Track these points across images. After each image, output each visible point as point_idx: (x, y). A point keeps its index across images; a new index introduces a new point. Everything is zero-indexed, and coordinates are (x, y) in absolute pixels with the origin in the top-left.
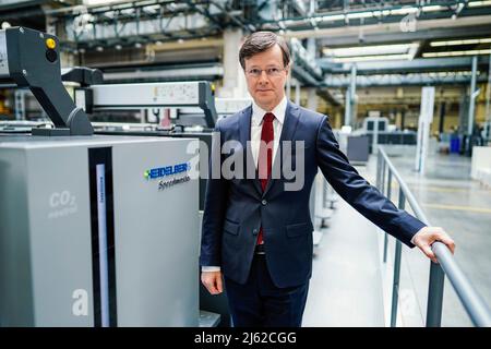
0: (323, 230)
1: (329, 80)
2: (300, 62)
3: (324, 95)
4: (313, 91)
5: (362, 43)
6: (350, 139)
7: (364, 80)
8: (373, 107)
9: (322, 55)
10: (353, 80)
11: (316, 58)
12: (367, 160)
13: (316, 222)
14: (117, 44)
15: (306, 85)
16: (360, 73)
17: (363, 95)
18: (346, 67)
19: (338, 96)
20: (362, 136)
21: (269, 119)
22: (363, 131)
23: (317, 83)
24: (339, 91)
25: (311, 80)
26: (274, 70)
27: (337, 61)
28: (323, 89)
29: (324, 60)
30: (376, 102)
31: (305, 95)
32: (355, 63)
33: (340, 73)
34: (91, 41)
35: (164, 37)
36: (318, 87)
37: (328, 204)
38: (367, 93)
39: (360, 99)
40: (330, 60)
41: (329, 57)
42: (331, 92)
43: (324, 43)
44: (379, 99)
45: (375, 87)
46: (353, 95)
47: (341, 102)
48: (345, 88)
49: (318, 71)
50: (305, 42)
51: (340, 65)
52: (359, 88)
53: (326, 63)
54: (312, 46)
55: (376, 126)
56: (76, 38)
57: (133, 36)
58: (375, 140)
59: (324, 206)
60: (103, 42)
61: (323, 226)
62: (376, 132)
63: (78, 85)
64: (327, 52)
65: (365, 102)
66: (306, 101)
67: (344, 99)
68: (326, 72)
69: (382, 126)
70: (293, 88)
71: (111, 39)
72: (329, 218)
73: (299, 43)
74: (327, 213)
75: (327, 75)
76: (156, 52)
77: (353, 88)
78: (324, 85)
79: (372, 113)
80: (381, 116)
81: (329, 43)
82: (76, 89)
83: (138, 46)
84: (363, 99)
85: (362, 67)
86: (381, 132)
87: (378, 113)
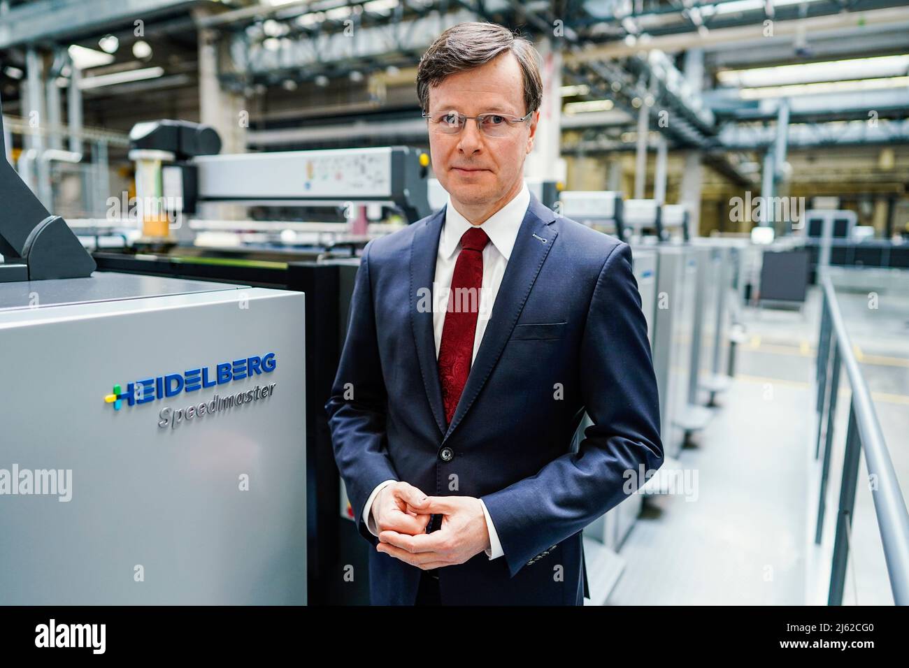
0: (687, 454)
1: (731, 135)
2: (667, 100)
3: (717, 165)
4: (695, 158)
5: (802, 57)
6: (768, 256)
7: (805, 134)
8: (822, 189)
9: (714, 83)
10: (782, 133)
11: (704, 90)
12: (802, 298)
13: (670, 437)
14: (320, 74)
15: (679, 146)
16: (796, 119)
17: (803, 165)
18: (767, 108)
19: (748, 168)
20: (796, 249)
21: (475, 242)
22: (799, 239)
23: (704, 142)
24: (751, 156)
25: (691, 134)
26: (499, 119)
27: (748, 95)
28: (717, 153)
29: (720, 94)
30: (830, 177)
31: (677, 165)
32: (785, 99)
33: (752, 119)
34: (273, 71)
35: (400, 59)
36: (705, 149)
37: (703, 397)
38: (811, 159)
39: (796, 172)
40: (732, 94)
41: (733, 87)
42: (732, 159)
43: (721, 59)
44: (838, 172)
45: (829, 147)
46: (781, 165)
47: (754, 178)
48: (762, 151)
49: (707, 118)
50: (680, 60)
51: (755, 104)
52: (793, 149)
53: (727, 101)
54: (695, 68)
55: (828, 229)
56: (250, 66)
57: (345, 60)
58: (825, 256)
59: (692, 400)
60: (294, 72)
61: (688, 443)
62: (827, 241)
63: (169, 156)
64: (728, 77)
65: (806, 179)
66: (680, 176)
67: (761, 172)
68: (722, 118)
69: (841, 228)
70: (652, 152)
71: (308, 66)
72: (700, 429)
73: (668, 62)
74: (697, 417)
75: (723, 124)
76: (390, 88)
77: (781, 150)
78: (720, 145)
79: (820, 202)
80: (841, 207)
81: (732, 58)
82: (165, 164)
83: (356, 77)
84: (803, 173)
85: (801, 106)
86: (840, 242)
87: (832, 202)
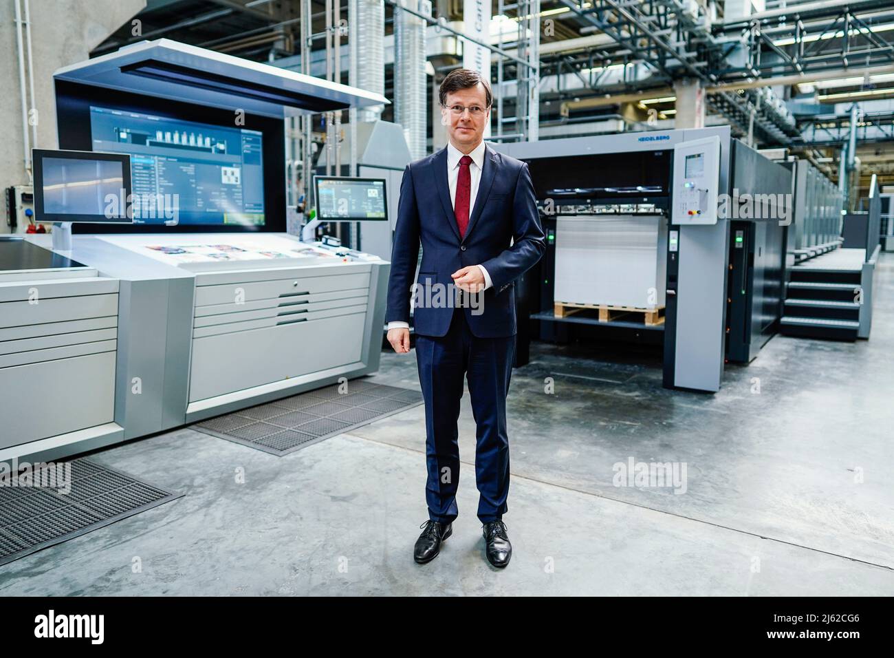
1: (809, 135)
2: (765, 111)
9: (794, 93)
11: (786, 98)
23: (788, 140)
33: (828, 122)
46: (852, 157)
49: (790, 120)
53: (804, 106)
62: (891, 216)
75: (802, 126)
77: (853, 146)
78: (800, 143)
